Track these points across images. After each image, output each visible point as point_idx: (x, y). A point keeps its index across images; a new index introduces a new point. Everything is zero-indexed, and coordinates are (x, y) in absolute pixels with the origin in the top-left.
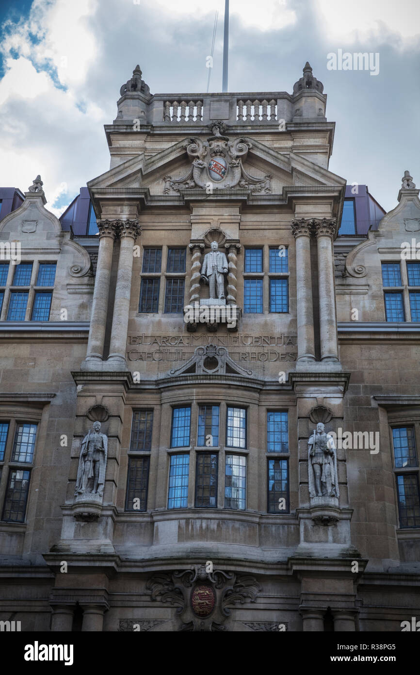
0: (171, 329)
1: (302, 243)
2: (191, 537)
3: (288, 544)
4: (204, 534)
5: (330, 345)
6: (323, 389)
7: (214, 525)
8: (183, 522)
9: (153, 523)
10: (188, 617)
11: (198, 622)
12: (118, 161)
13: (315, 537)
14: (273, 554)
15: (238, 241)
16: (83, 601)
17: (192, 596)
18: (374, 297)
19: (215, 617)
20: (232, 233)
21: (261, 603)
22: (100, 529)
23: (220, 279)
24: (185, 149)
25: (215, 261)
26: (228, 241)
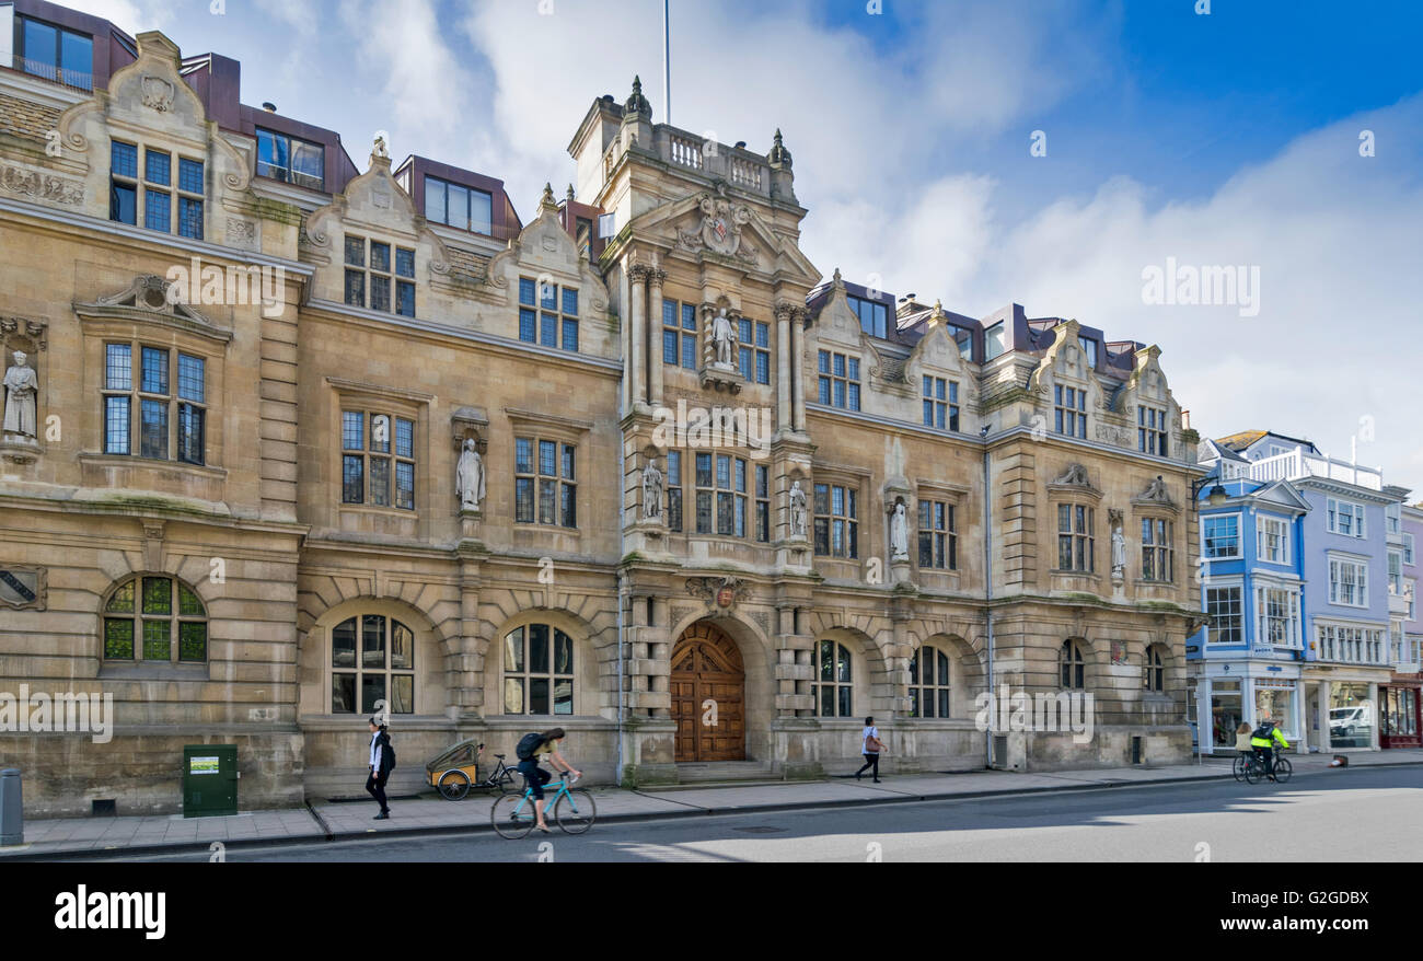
0: (689, 384)
1: (784, 325)
2: (719, 555)
3: (769, 564)
4: (727, 553)
5: (801, 421)
6: (800, 456)
7: (731, 547)
8: (711, 543)
9: (687, 542)
10: (715, 607)
11: (720, 610)
12: (645, 204)
13: (792, 561)
14: (764, 569)
15: (739, 312)
16: (657, 594)
17: (720, 594)
18: (813, 379)
19: (730, 608)
20: (736, 304)
21: (755, 600)
22: (662, 544)
23: (728, 347)
24: (700, 203)
25: (723, 329)
26: (733, 310)
